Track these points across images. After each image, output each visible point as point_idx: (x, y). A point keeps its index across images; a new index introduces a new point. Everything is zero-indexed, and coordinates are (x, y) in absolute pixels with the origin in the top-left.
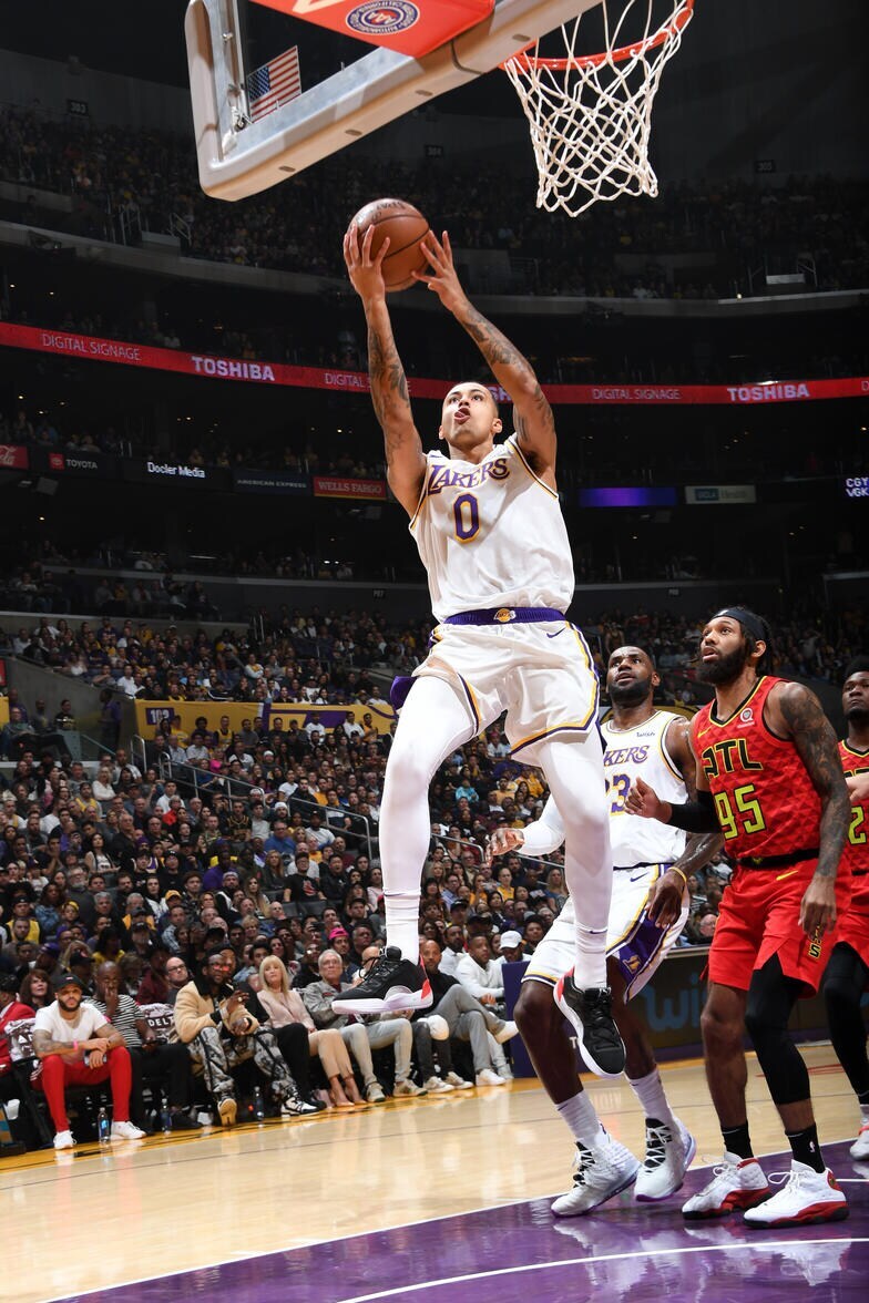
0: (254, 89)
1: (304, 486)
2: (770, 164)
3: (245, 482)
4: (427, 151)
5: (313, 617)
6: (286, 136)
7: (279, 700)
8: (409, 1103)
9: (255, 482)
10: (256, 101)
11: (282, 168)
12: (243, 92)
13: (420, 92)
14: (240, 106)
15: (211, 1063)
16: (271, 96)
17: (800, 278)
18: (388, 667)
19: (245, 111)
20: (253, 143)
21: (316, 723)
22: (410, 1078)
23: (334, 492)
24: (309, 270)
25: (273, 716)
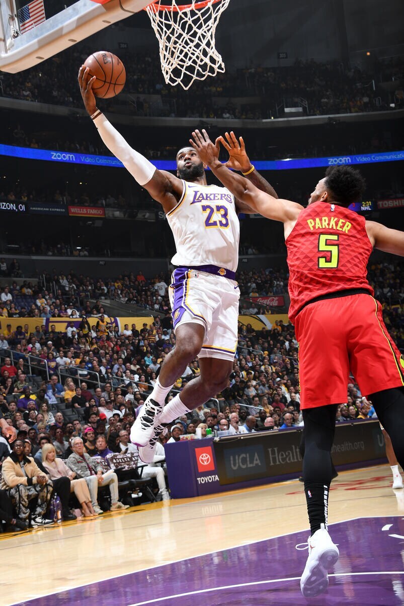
0: (22, 17)
1: (64, 210)
2: (285, 54)
3: (34, 209)
4: (120, 46)
5: (71, 275)
6: (39, 42)
7: (54, 316)
8: (120, 513)
9: (39, 209)
10: (23, 23)
11: (37, 58)
12: (16, 19)
13: (104, 21)
14: (15, 26)
15: (21, 505)
16: (31, 21)
17: (300, 109)
18: (106, 299)
19: (18, 29)
20: (22, 45)
21: (72, 327)
22: (119, 501)
23: (79, 213)
24: (63, 103)
25: (50, 324)
